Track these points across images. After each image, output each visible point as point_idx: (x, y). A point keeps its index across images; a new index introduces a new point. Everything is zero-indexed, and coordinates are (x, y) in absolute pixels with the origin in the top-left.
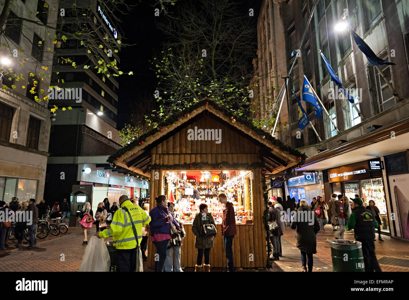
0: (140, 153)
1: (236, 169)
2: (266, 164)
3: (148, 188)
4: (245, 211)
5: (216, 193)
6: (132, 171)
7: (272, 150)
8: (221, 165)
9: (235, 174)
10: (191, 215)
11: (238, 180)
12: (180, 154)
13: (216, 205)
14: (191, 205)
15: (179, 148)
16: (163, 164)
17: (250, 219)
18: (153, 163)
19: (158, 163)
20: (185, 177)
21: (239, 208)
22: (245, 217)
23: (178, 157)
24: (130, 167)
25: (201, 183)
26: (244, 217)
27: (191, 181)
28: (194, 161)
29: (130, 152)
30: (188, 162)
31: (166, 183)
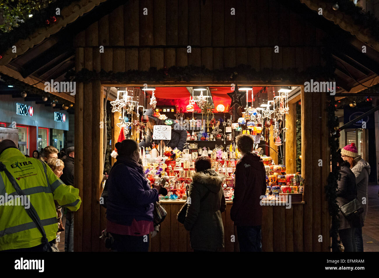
0: (49, 45)
1: (270, 83)
2: (337, 71)
3: (67, 129)
4: (287, 175)
5: (222, 137)
6: (32, 86)
7: (354, 38)
8: (236, 73)
9: (266, 94)
10: (167, 183)
11: (271, 108)
12: (140, 48)
13: (222, 163)
14: (167, 162)
15: (137, 33)
16: (102, 70)
17: (296, 192)
18: (81, 68)
19: (90, 67)
20: (153, 101)
21: (272, 169)
22: (286, 189)
23: (137, 54)
24: (28, 78)
25: (188, 116)
26: (283, 187)
27: (165, 110)
28: (172, 63)
29: (27, 41)
30: (160, 65)
31: (110, 115)
